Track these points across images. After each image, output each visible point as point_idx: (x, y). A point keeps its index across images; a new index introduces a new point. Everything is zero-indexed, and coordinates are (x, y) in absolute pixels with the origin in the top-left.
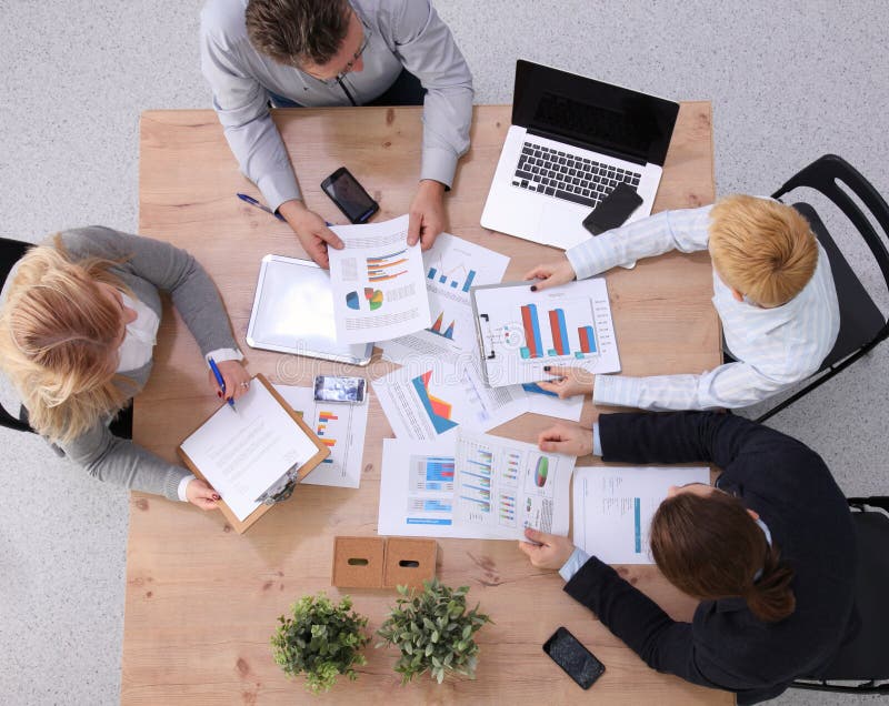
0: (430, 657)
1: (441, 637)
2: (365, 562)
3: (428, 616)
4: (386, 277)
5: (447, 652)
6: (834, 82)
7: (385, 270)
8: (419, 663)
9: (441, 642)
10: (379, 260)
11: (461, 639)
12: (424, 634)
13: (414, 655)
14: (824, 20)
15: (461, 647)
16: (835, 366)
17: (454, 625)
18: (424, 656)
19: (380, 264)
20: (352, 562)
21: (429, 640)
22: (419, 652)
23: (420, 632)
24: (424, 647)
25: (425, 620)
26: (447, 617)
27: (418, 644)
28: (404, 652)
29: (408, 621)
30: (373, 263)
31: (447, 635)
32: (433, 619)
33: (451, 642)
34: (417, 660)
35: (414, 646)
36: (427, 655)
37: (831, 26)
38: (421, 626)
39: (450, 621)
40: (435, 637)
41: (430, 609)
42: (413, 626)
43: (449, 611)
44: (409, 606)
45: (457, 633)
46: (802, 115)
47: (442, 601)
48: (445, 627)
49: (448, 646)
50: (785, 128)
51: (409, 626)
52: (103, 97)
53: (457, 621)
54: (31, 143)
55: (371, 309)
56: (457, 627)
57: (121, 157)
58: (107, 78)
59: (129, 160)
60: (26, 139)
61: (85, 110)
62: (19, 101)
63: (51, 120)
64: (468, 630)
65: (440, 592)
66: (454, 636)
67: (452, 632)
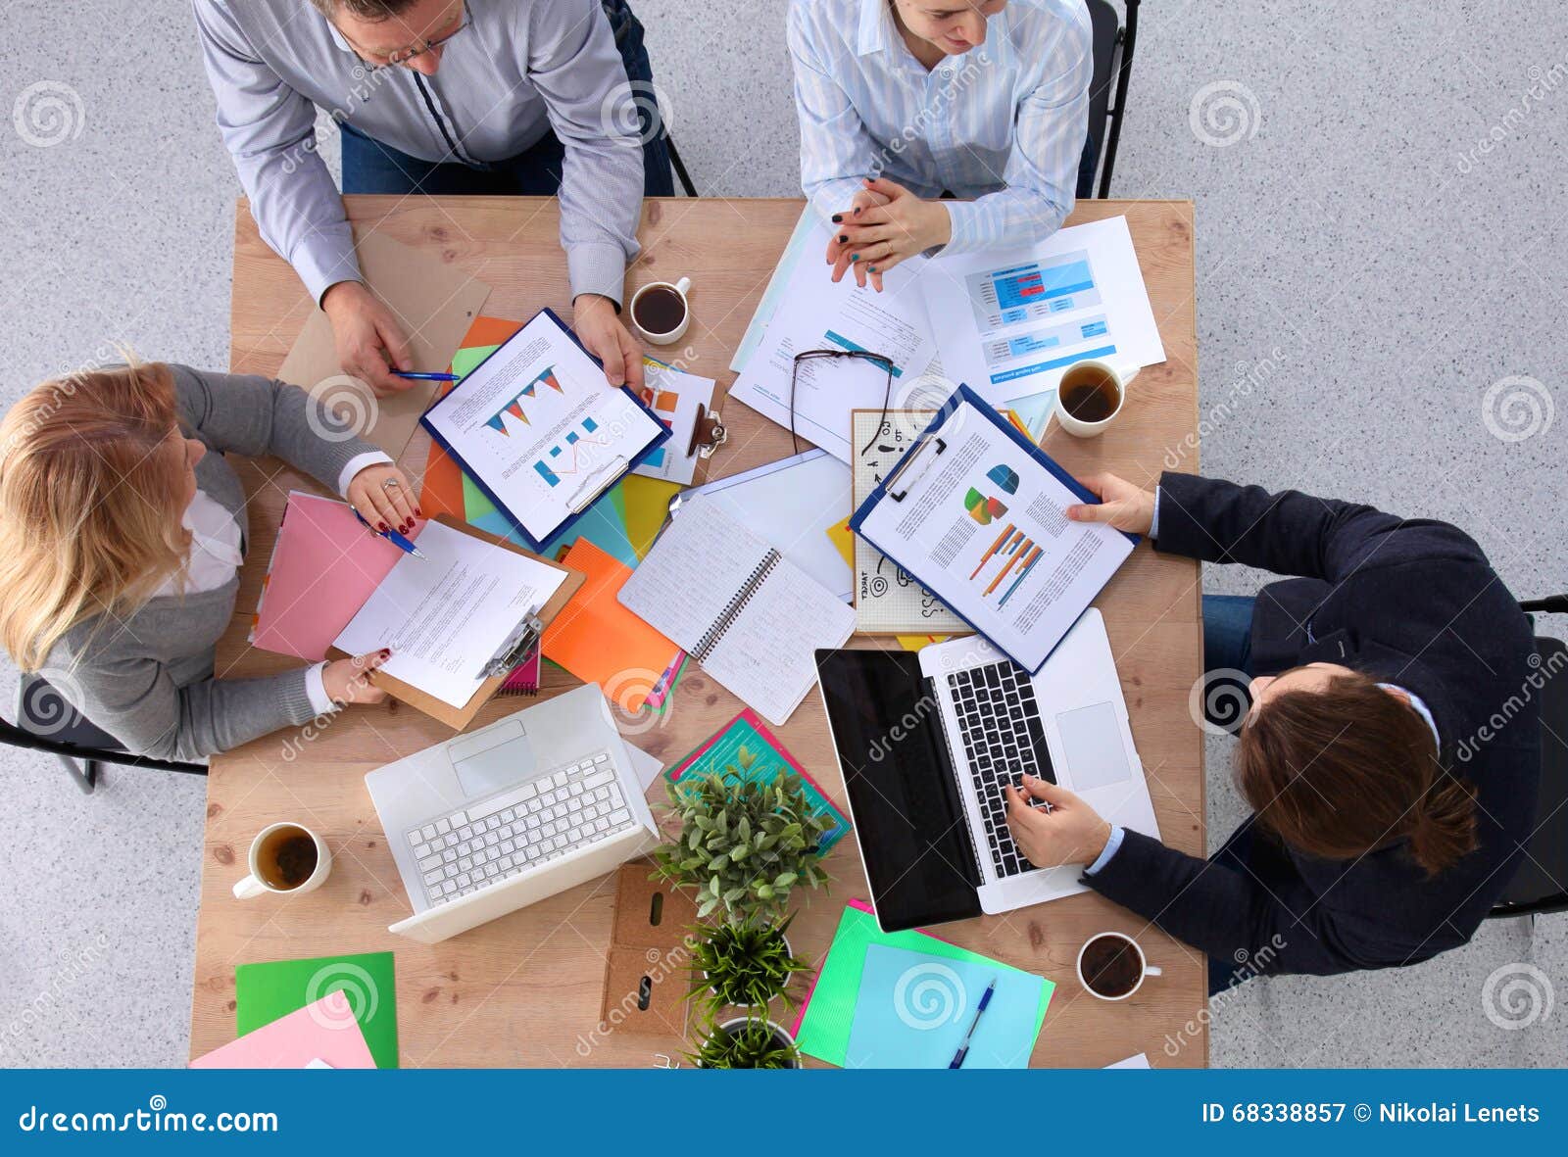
0: (714, 873)
1: (747, 860)
3: (752, 817)
4: (995, 550)
5: (739, 884)
7: (1008, 558)
8: (691, 868)
9: (742, 865)
10: (1028, 566)
11: (769, 881)
12: (729, 835)
13: (694, 854)
15: (763, 891)
17: (775, 858)
18: (706, 865)
19: (1021, 561)
21: (728, 849)
22: (703, 855)
23: (724, 830)
24: (715, 853)
25: (744, 822)
26: (774, 839)
27: (710, 846)
28: (685, 840)
29: (720, 803)
30: (1031, 555)
31: (755, 863)
32: (756, 828)
33: (755, 876)
34: (693, 863)
35: (703, 843)
36: (710, 867)
38: (732, 824)
39: (775, 848)
40: (737, 854)
41: (761, 810)
42: (722, 816)
43: (784, 834)
44: (737, 785)
45: (775, 869)
47: (784, 813)
48: (763, 850)
49: (746, 878)
51: (716, 811)
52: (162, 172)
53: (784, 855)
54: (39, 246)
55: (972, 489)
56: (777, 863)
57: (190, 273)
58: (170, 140)
59: (204, 276)
60: (31, 239)
61: (132, 193)
62: (21, 175)
63: (74, 208)
64: (786, 879)
65: (791, 799)
66: (764, 873)
67: (765, 865)
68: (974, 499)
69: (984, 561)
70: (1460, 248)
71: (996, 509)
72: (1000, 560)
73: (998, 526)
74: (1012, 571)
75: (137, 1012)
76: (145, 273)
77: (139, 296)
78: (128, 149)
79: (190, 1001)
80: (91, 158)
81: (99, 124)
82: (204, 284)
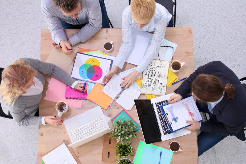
5: (123, 137)
6: (223, 20)
8: (115, 135)
9: (123, 134)
11: (128, 137)
12: (121, 130)
13: (116, 133)
14: (220, 4)
15: (127, 138)
17: (129, 133)
18: (118, 134)
21: (121, 132)
23: (121, 128)
24: (119, 132)
25: (124, 127)
26: (129, 130)
27: (118, 131)
28: (114, 130)
29: (120, 124)
32: (126, 128)
33: (126, 136)
34: (116, 134)
35: (117, 131)
37: (222, 5)
38: (122, 128)
39: (129, 131)
40: (123, 132)
41: (126, 125)
42: (120, 126)
43: (130, 129)
44: (122, 121)
46: (214, 29)
47: (130, 126)
48: (127, 132)
49: (124, 136)
50: (210, 33)
51: (119, 126)
52: (29, 27)
53: (130, 132)
54: (10, 39)
57: (34, 43)
58: (30, 22)
60: (8, 38)
61: (24, 30)
62: (6, 28)
63: (15, 33)
64: (130, 136)
65: (131, 124)
66: (127, 135)
67: (127, 134)
70: (235, 33)
75: (28, 160)
76: (27, 43)
77: (26, 46)
79: (37, 158)
82: (36, 44)
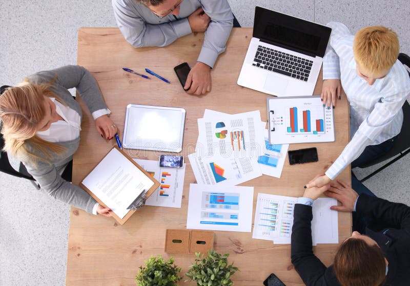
1: (216, 278)
2: (180, 241)
3: (209, 267)
4: (233, 140)
5: (218, 285)
7: (237, 139)
9: (215, 280)
10: (243, 136)
11: (225, 278)
12: (207, 275)
15: (225, 282)
16: (403, 152)
17: (222, 272)
19: (240, 137)
20: (174, 241)
21: (210, 279)
22: (205, 284)
23: (205, 275)
24: (207, 282)
25: (208, 269)
26: (218, 268)
27: (205, 281)
28: (198, 284)
29: (200, 270)
31: (218, 277)
32: (212, 269)
33: (220, 280)
35: (203, 281)
38: (206, 272)
39: (220, 270)
40: (212, 278)
41: (210, 264)
42: (203, 272)
43: (219, 265)
44: (201, 263)
45: (223, 275)
47: (216, 260)
48: (217, 273)
49: (219, 282)
51: (200, 272)
52: (60, 21)
54: (26, 42)
55: (216, 134)
56: (223, 273)
57: (69, 49)
58: (63, 12)
59: (73, 51)
60: (24, 40)
61: (52, 27)
62: (21, 22)
63: (36, 32)
64: (228, 274)
65: (215, 256)
66: (222, 277)
67: (221, 275)
68: (218, 135)
69: (232, 144)
71: (225, 132)
72: (236, 141)
73: (228, 135)
74: (240, 141)
76: (56, 50)
77: (54, 56)
78: (51, 15)
80: (41, 17)
81: (43, 8)
82: (72, 53)
